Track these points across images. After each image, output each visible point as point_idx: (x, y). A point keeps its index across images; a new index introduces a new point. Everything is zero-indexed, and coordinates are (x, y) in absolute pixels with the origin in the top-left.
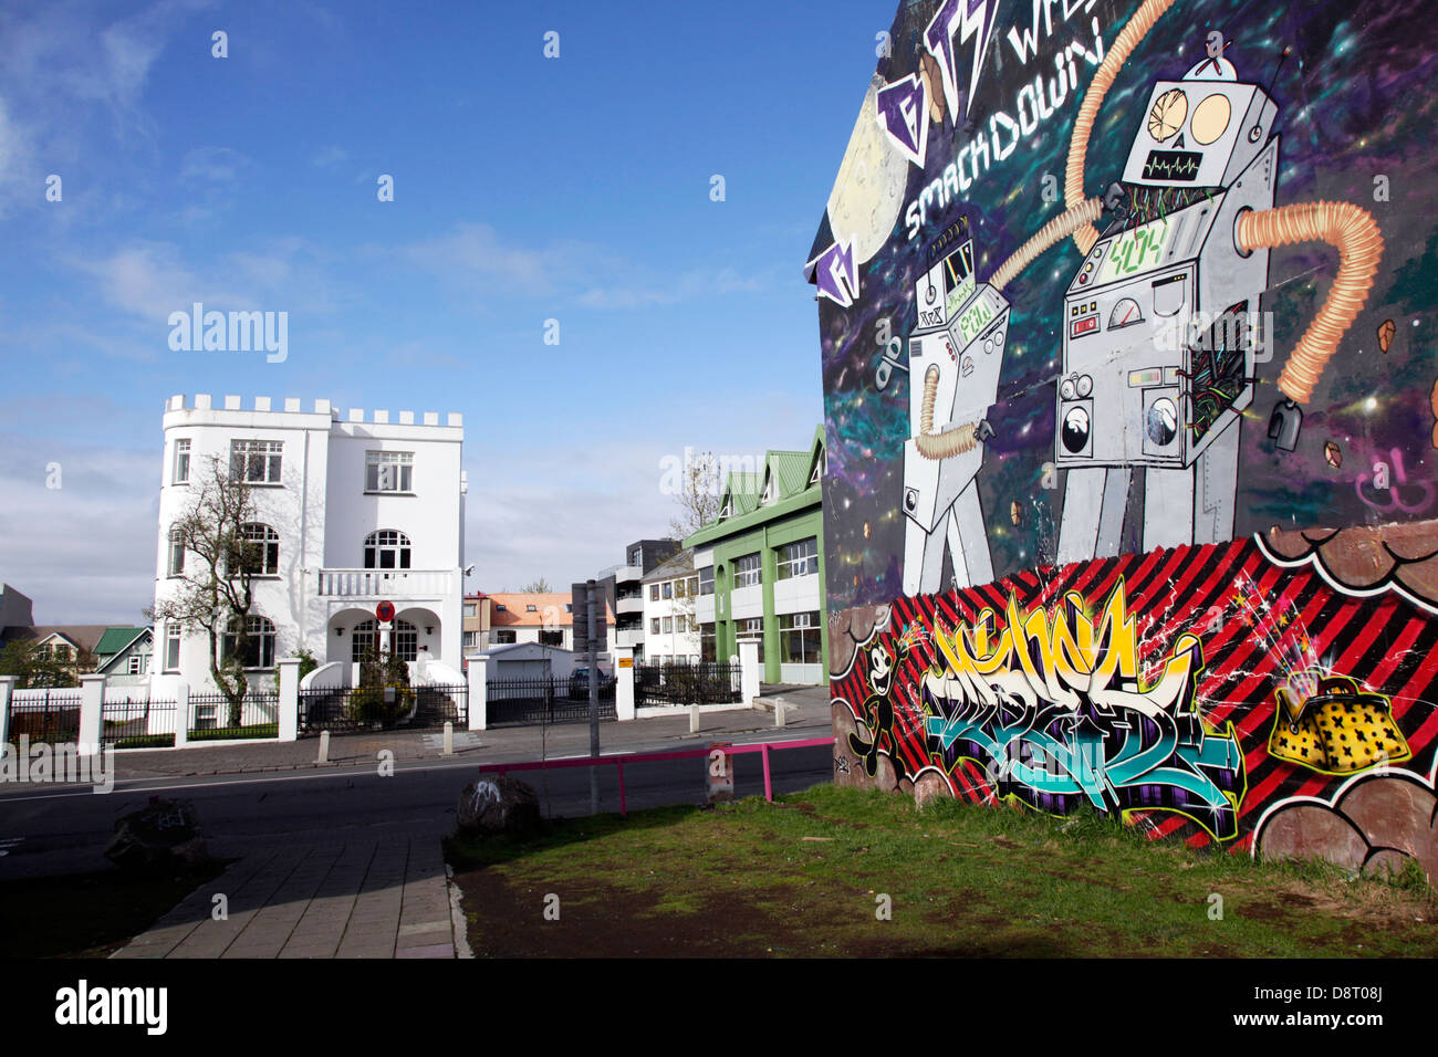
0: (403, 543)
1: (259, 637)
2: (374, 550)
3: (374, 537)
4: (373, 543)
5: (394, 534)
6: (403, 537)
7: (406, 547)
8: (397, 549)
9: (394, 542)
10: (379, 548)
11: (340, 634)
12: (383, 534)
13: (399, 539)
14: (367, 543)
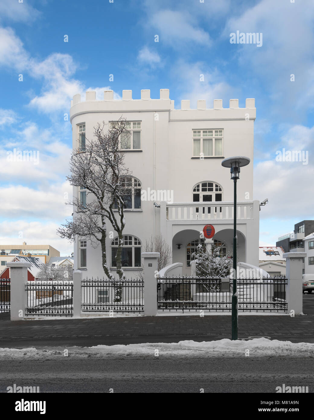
0: (217, 190)
1: (131, 248)
2: (198, 195)
3: (198, 186)
4: (198, 190)
5: (211, 185)
6: (217, 186)
7: (219, 192)
8: (213, 194)
9: (211, 190)
10: (202, 194)
11: (179, 248)
12: (204, 185)
13: (214, 188)
14: (194, 190)
